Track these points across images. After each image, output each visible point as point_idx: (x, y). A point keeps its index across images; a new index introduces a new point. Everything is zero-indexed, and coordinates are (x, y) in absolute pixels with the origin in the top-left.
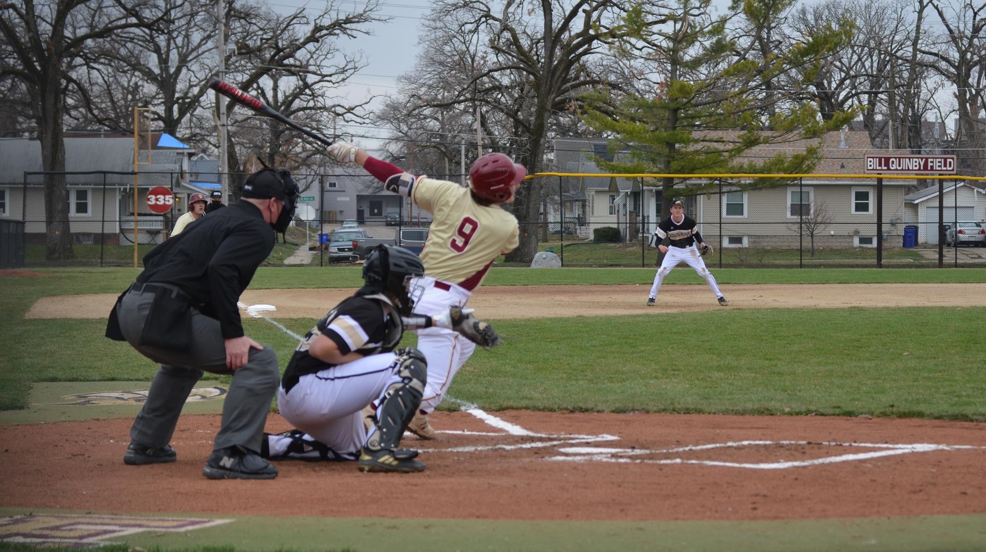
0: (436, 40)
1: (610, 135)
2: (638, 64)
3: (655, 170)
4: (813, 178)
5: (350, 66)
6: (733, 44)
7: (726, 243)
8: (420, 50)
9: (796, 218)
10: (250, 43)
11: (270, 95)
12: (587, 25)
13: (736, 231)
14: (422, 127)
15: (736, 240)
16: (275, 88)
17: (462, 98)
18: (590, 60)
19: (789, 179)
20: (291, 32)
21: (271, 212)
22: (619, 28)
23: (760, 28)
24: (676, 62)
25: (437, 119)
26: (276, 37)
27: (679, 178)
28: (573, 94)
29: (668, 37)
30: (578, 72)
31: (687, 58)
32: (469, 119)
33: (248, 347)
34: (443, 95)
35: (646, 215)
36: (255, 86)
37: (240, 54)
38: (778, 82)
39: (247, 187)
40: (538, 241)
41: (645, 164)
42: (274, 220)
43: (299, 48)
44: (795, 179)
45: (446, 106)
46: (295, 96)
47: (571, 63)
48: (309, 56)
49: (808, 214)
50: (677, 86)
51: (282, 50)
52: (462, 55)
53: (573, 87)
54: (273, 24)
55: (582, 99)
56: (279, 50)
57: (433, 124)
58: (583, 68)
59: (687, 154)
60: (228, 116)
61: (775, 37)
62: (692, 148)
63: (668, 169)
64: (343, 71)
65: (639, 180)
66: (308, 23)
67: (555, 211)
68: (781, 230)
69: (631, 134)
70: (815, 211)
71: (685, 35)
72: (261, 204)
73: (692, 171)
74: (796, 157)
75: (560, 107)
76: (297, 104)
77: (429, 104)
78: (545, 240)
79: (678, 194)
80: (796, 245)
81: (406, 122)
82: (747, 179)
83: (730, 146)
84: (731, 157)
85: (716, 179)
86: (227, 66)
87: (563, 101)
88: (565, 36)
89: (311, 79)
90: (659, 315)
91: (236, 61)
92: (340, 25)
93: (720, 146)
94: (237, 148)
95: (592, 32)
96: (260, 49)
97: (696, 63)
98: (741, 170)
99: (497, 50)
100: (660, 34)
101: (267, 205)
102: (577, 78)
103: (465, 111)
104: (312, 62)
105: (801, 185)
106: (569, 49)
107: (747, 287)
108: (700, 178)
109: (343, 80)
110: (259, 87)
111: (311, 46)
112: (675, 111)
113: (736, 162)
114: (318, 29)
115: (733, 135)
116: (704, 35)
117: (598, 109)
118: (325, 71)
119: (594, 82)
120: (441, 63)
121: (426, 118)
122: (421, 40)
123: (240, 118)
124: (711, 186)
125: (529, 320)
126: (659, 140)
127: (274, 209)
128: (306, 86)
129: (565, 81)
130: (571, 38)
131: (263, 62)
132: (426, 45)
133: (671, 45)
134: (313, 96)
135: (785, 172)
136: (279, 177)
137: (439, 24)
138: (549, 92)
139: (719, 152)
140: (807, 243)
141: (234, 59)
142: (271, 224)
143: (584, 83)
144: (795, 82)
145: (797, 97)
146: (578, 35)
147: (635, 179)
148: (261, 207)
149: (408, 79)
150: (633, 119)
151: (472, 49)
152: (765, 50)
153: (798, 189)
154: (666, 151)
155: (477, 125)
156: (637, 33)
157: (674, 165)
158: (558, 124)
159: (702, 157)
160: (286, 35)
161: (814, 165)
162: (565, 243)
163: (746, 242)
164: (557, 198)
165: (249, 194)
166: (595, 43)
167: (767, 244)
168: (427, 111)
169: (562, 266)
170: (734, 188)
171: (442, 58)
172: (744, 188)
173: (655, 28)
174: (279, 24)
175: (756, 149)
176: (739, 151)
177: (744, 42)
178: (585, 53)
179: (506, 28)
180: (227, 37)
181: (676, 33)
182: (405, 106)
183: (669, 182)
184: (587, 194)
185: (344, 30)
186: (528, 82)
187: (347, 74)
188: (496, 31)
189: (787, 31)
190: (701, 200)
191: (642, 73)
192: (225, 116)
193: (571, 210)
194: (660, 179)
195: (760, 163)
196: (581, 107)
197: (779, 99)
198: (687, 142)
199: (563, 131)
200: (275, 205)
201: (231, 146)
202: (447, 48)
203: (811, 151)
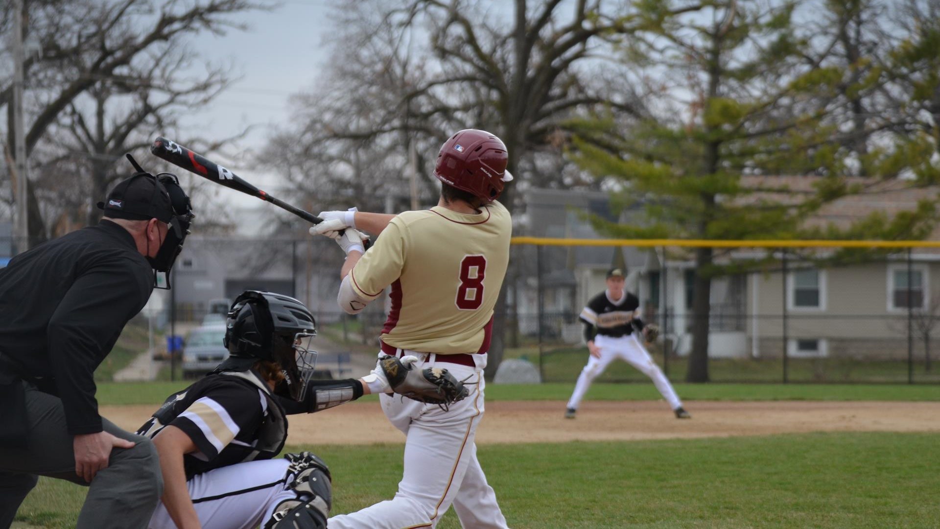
0: (348, 39)
1: (612, 185)
2: (657, 73)
3: (684, 234)
4: (928, 250)
5: (215, 79)
6: (805, 43)
7: (793, 350)
8: (323, 55)
9: (903, 311)
10: (63, 43)
11: (91, 123)
12: (581, 15)
13: (808, 330)
14: (326, 173)
15: (809, 344)
16: (100, 113)
17: (387, 127)
18: (583, 68)
19: (890, 250)
20: (124, 27)
21: (148, 239)
22: (629, 18)
23: (843, 23)
24: (717, 71)
25: (348, 161)
26: (101, 34)
27: (721, 248)
28: (556, 120)
29: (703, 31)
30: (565, 87)
31: (733, 65)
32: (396, 161)
33: (110, 448)
34: (357, 124)
35: (669, 305)
36: (68, 109)
37: (46, 58)
38: (873, 105)
39: (112, 203)
40: (504, 346)
41: (669, 226)
42: (153, 253)
43: (137, 49)
44: (900, 250)
45: (364, 139)
46: (131, 125)
47: (555, 72)
48: (152, 64)
49: (920, 304)
50: (717, 105)
51: (111, 53)
52: (388, 63)
53: (559, 109)
54: (95, 14)
55: (571, 128)
56: (106, 53)
57: (344, 170)
58: (574, 80)
59: (734, 211)
60: (28, 154)
61: (868, 36)
62: (741, 201)
63: (703, 233)
64: (205, 87)
65: (658, 249)
66: (151, 11)
67: (530, 300)
68: (877, 330)
69: (647, 179)
70: (932, 301)
71: (731, 28)
72: (132, 227)
73: (741, 236)
74: (902, 216)
75: (538, 140)
76: (133, 137)
77: (336, 136)
78: (515, 345)
79: (720, 272)
80: (902, 353)
81: (300, 164)
82: (826, 249)
83: (799, 200)
84: (802, 216)
85: (776, 249)
86: (26, 77)
87: (543, 132)
88: (546, 32)
89: (156, 98)
90: (697, 440)
91: (39, 71)
92: (201, 14)
93: (784, 200)
94: (42, 205)
95: (587, 25)
96: (77, 51)
97: (747, 73)
98: (816, 235)
99: (443, 53)
100: (693, 27)
101: (144, 228)
102: (564, 95)
103: (392, 149)
104: (157, 73)
105: (910, 262)
106: (553, 50)
107: (831, 404)
108: (752, 248)
109: (205, 101)
110: (74, 112)
111: (156, 48)
112: (714, 145)
113: (809, 224)
114: (167, 20)
115: (803, 183)
116: (759, 28)
117: (598, 143)
118: (176, 87)
119: (589, 102)
120: (356, 76)
121: (331, 159)
122: (325, 40)
123: (44, 160)
124: (770, 260)
125: (499, 445)
126: (690, 190)
127: (154, 235)
128: (148, 109)
129: (547, 99)
130: (557, 35)
131: (82, 70)
132: (333, 45)
133: (709, 44)
134: (160, 123)
135: (886, 236)
136: (161, 186)
137: (353, 15)
138: (521, 117)
139: (781, 209)
140: (919, 351)
141: (35, 67)
142: (148, 258)
143: (574, 103)
144: (896, 105)
145: (899, 128)
146: (566, 30)
147: (652, 249)
148: (133, 232)
149: (304, 99)
150: (650, 158)
151: (403, 53)
152: (852, 55)
153: (904, 267)
154: (701, 205)
155: (410, 171)
156: (656, 26)
157: (713, 227)
158: (534, 170)
159: (757, 217)
160: (116, 32)
161: (930, 228)
162: (547, 349)
163: (823, 349)
164: (533, 282)
165: (115, 212)
166: (592, 41)
167: (858, 352)
168: (334, 148)
169: (544, 380)
170: (806, 265)
171: (356, 67)
172: (821, 264)
173: (685, 18)
174: (105, 15)
175: (839, 206)
176: (813, 206)
177: (820, 44)
178: (579, 55)
179: (455, 17)
180: (25, 33)
181: (717, 26)
182: (299, 141)
183: (705, 254)
184: (577, 275)
185: (207, 23)
186: (490, 102)
187: (212, 91)
188: (441, 23)
189: (886, 25)
190: (755, 283)
191: (664, 88)
192: (23, 154)
193: (555, 300)
194: (691, 250)
195: (845, 226)
196: (569, 140)
197: (873, 131)
198: (733, 191)
199: (541, 180)
200: (156, 229)
201: (32, 203)
202: (365, 53)
203: (926, 207)
